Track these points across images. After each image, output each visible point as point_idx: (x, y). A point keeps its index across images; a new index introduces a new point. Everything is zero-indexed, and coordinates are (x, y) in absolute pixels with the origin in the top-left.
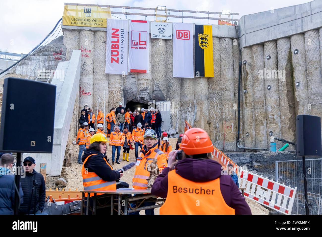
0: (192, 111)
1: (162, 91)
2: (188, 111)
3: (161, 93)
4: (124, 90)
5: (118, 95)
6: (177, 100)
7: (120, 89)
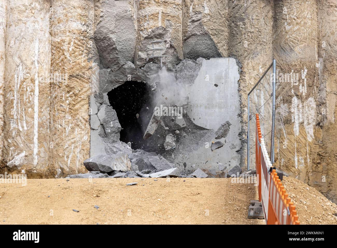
0: (308, 96)
1: (212, 37)
2: (297, 96)
3: (209, 42)
4: (96, 39)
5: (76, 53)
6: (261, 64)
7: (84, 36)
